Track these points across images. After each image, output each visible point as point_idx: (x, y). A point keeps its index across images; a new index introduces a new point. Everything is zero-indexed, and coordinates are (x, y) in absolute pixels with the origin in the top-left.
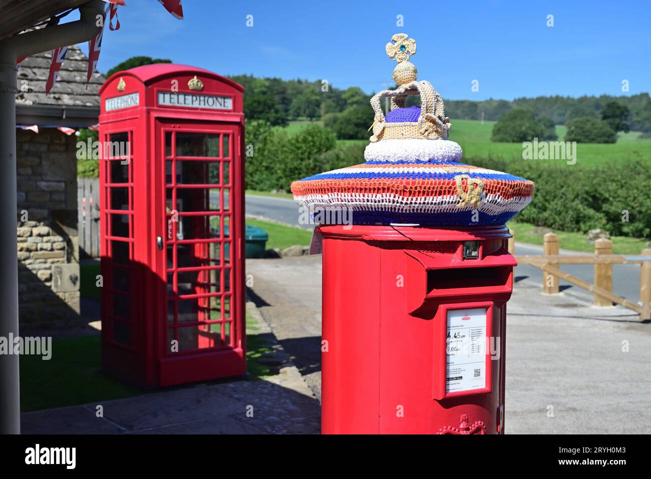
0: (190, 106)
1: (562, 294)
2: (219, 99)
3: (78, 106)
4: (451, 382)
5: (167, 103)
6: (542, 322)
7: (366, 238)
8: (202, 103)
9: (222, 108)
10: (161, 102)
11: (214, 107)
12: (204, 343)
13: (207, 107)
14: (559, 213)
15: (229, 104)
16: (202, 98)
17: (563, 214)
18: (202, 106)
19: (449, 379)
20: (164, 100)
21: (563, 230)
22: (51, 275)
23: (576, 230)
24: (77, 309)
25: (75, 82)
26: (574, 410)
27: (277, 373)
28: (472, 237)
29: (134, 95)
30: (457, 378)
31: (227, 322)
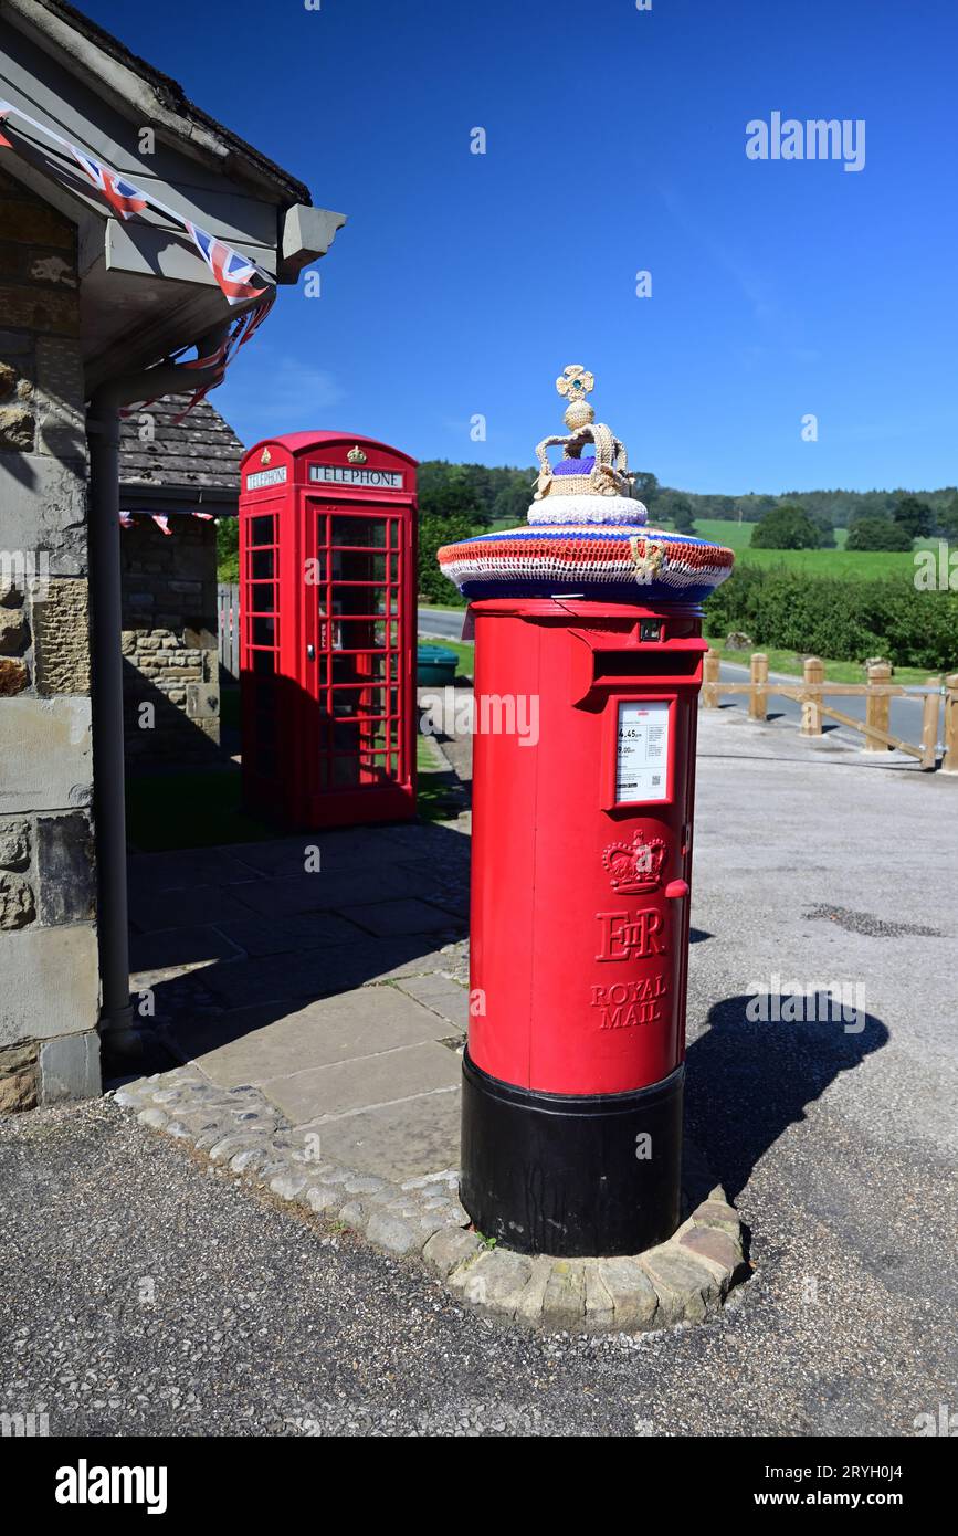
0: (351, 483)
1: (825, 736)
2: (386, 476)
3: (218, 487)
4: (622, 790)
5: (321, 479)
6: (796, 767)
7: (522, 613)
8: (365, 480)
9: (390, 486)
10: (313, 478)
11: (379, 485)
12: (366, 778)
13: (371, 484)
14: (830, 637)
15: (398, 481)
16: (365, 474)
17: (835, 638)
18: (365, 484)
19: (620, 786)
20: (318, 475)
21: (834, 659)
22: (185, 696)
23: (849, 658)
24: (217, 740)
25: (214, 458)
26: (823, 869)
27: (456, 818)
28: (651, 614)
29: (280, 469)
30: (630, 786)
31: (394, 752)
